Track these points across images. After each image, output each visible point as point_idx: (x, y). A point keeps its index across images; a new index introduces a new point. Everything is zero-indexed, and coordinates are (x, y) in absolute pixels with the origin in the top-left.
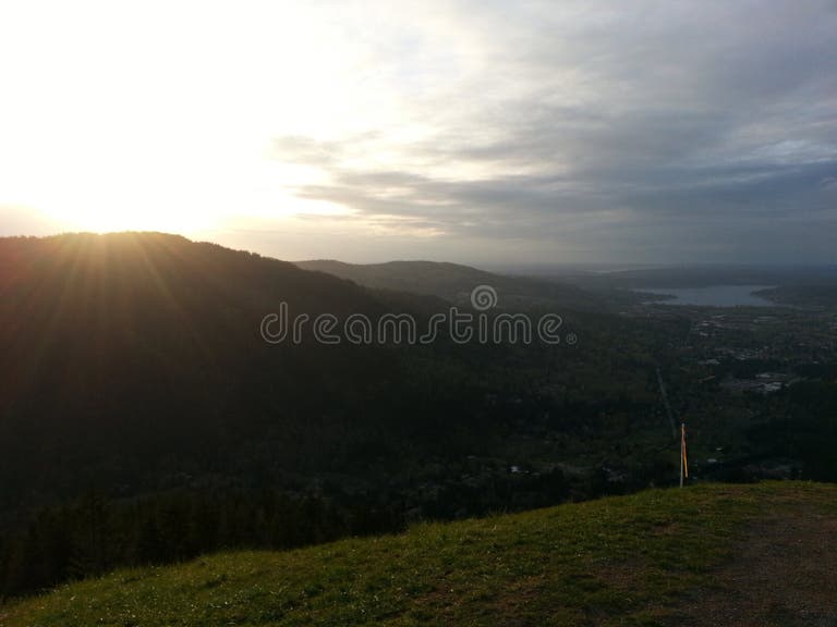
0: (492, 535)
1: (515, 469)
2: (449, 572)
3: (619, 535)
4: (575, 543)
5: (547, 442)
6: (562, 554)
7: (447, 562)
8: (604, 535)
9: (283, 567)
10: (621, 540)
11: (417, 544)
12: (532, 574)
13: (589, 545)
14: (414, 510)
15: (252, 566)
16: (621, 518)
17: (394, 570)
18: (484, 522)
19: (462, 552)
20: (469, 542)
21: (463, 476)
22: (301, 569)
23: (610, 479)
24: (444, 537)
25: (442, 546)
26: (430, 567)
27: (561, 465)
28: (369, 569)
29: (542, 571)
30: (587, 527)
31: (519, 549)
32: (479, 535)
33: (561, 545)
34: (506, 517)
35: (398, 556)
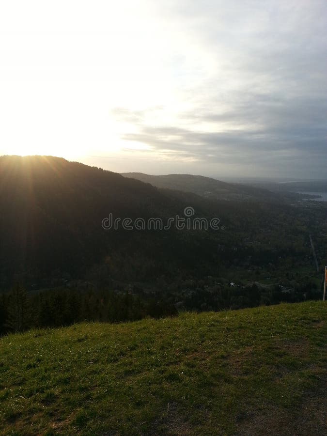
0: (225, 322)
1: (232, 284)
2: (203, 342)
3: (294, 326)
4: (269, 329)
5: (249, 271)
6: (263, 335)
7: (202, 336)
8: (285, 326)
9: (117, 333)
10: (294, 329)
11: (186, 325)
12: (248, 346)
13: (277, 331)
14: (180, 302)
15: (101, 332)
16: (294, 316)
17: (174, 339)
18: (219, 313)
19: (210, 331)
20: (213, 325)
21: (205, 287)
22: (126, 335)
23: (283, 292)
24: (200, 322)
25: (198, 327)
26: (193, 338)
27: (256, 283)
28: (161, 337)
29: (252, 345)
30: (276, 320)
31: (240, 331)
32: (218, 321)
33: (262, 330)
34: (232, 312)
35: (176, 331)
